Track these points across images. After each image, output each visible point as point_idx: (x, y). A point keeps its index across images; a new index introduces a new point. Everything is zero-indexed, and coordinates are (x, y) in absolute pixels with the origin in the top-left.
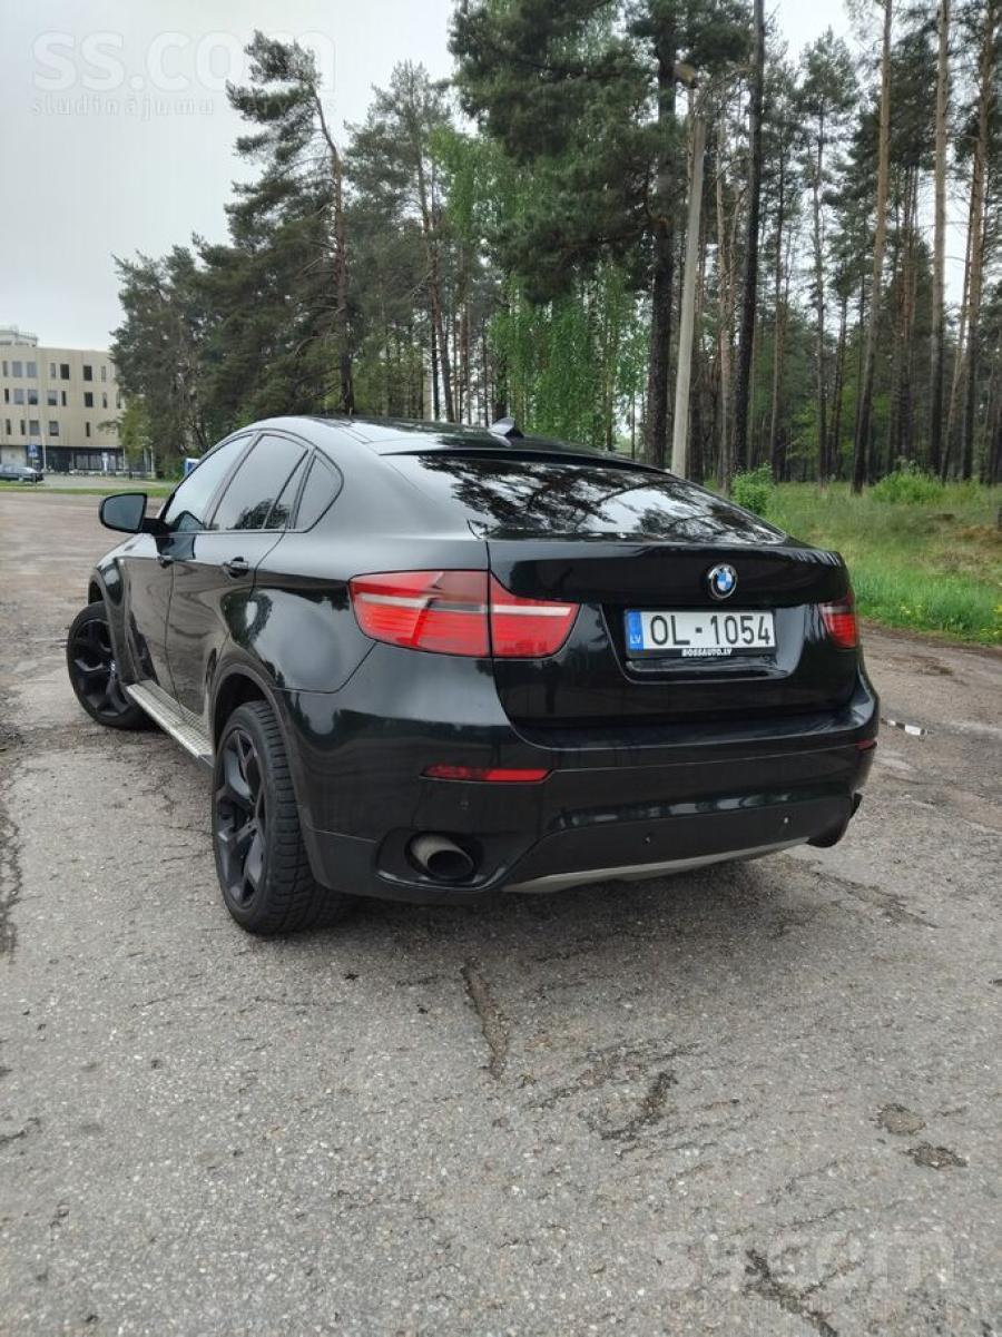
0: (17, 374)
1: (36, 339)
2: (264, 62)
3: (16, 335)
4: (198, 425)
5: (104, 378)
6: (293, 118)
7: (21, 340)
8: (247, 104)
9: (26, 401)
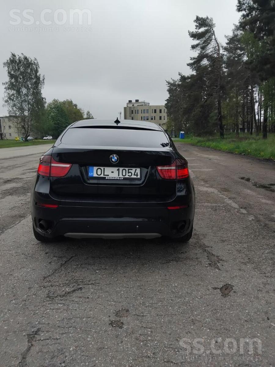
0: (144, 113)
1: (149, 104)
2: (199, 23)
3: (145, 103)
4: (185, 123)
5: (164, 112)
6: (207, 37)
7: (146, 104)
8: (194, 36)
9: (146, 119)
